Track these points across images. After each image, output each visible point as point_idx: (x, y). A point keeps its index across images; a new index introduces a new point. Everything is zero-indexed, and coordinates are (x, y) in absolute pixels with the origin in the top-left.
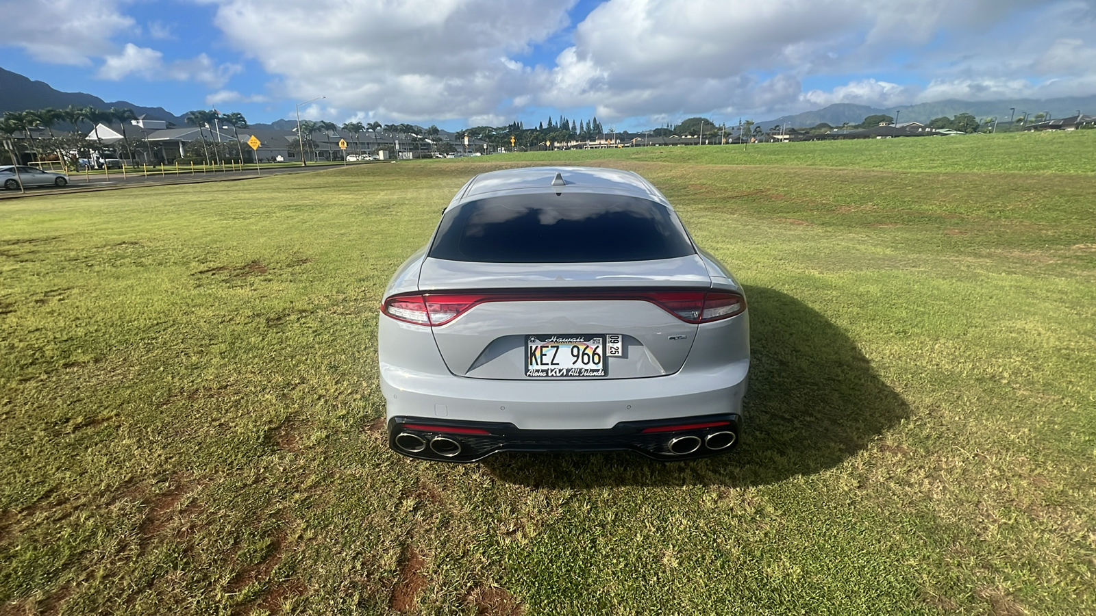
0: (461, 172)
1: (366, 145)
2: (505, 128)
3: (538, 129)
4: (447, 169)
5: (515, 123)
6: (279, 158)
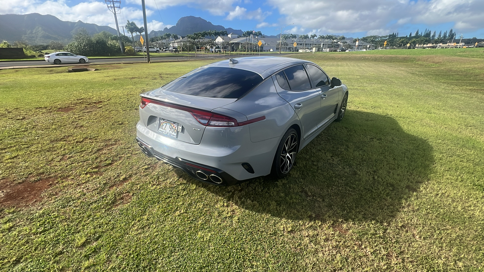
0: (343, 59)
1: (310, 45)
2: (387, 36)
3: (408, 37)
4: (336, 57)
5: (393, 33)
6: (271, 50)
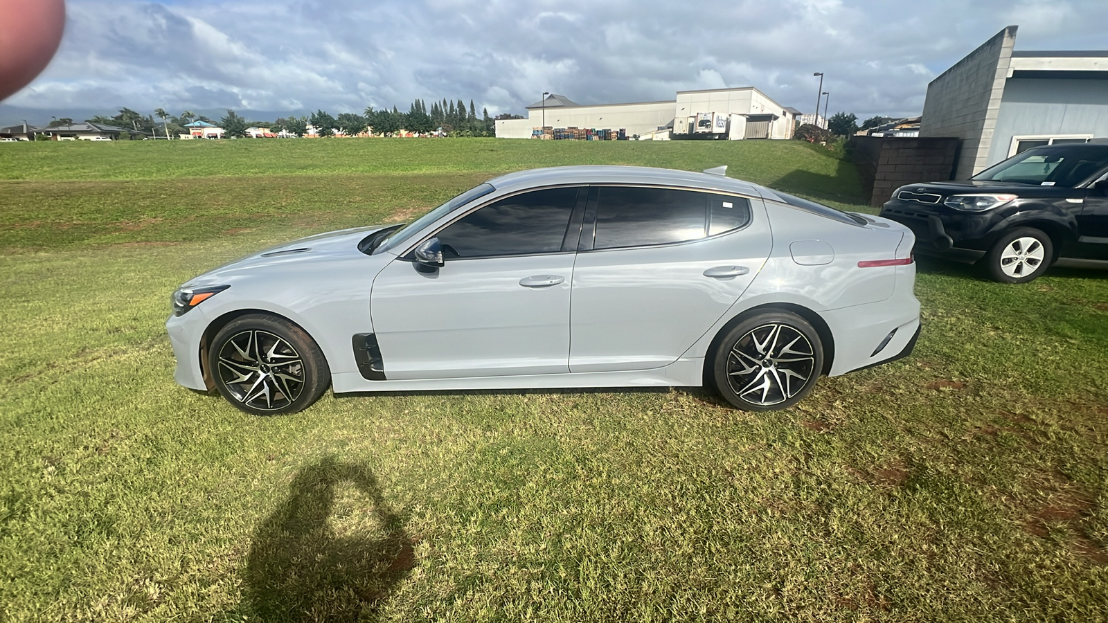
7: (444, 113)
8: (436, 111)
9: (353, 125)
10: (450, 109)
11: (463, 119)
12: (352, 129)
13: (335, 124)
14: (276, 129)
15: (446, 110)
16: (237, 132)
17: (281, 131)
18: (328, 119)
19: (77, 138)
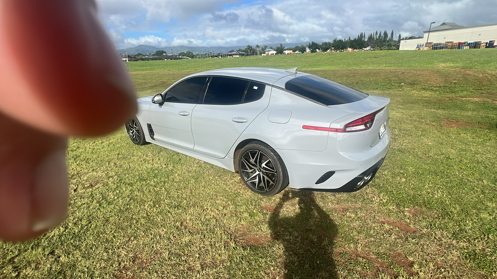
7: (375, 38)
8: (371, 38)
9: (325, 47)
10: (379, 36)
11: (385, 41)
12: (325, 49)
13: (319, 47)
14: (294, 51)
15: (376, 37)
16: (280, 52)
17: (296, 51)
18: (315, 45)
19: (233, 57)
